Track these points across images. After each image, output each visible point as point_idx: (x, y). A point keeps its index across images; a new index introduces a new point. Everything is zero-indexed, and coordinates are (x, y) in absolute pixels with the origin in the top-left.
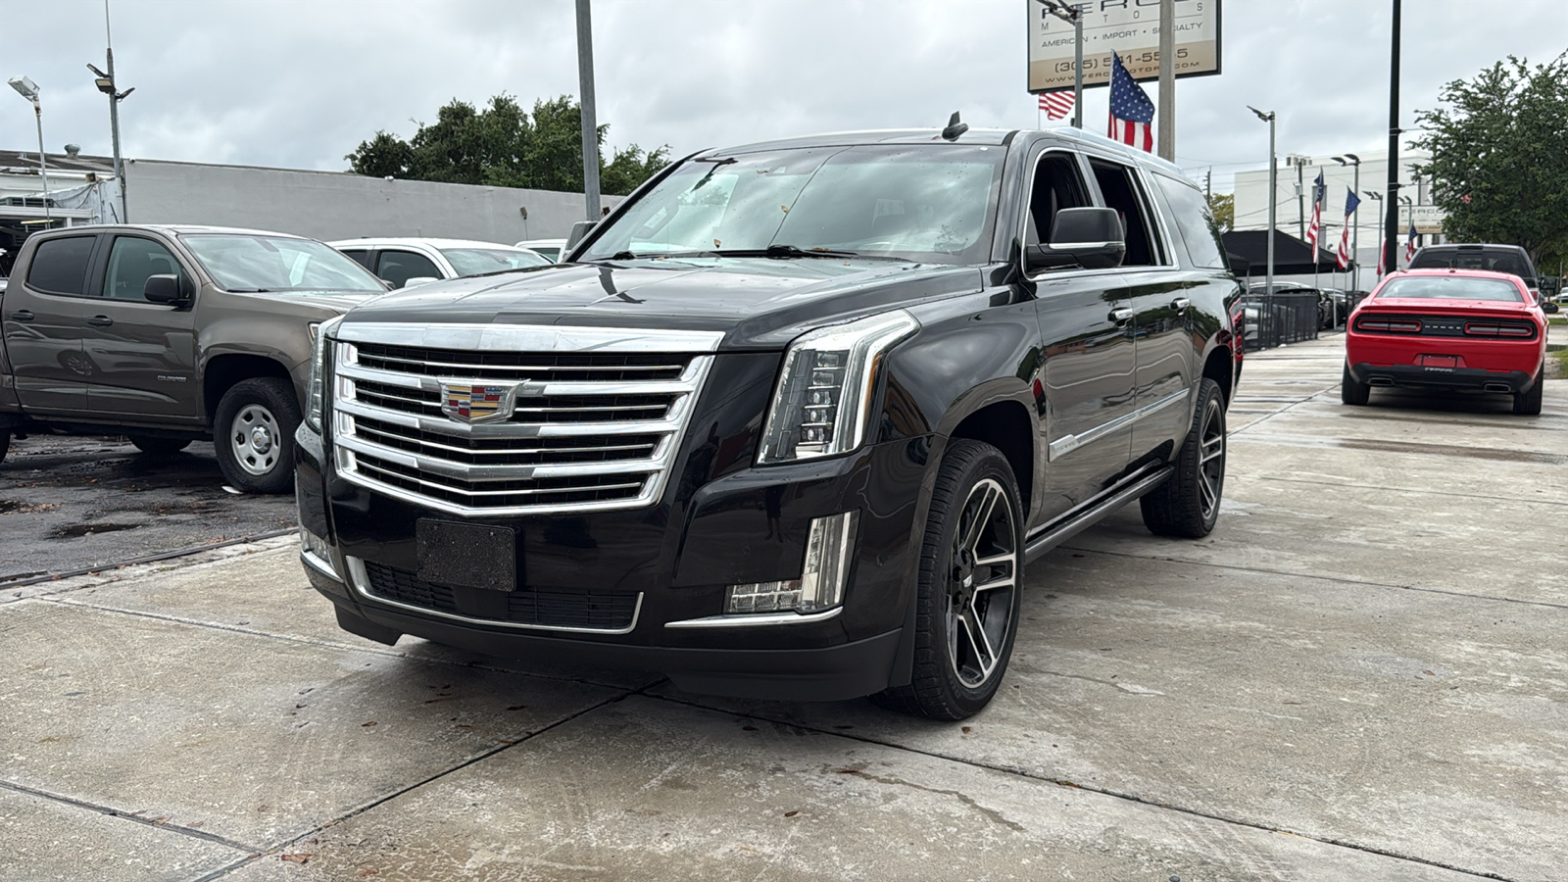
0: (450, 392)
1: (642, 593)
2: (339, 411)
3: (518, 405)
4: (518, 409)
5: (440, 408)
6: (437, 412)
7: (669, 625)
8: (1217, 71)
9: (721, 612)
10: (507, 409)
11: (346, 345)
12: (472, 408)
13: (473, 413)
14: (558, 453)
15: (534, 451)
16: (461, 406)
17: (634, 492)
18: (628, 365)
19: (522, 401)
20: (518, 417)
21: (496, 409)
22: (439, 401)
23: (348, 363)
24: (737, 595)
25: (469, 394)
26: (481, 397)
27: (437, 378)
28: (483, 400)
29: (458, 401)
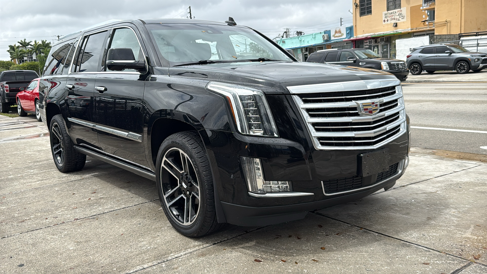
4: (381, 108)
5: (357, 113)
6: (357, 115)
10: (379, 108)
11: (295, 96)
12: (373, 110)
13: (373, 112)
15: (385, 122)
16: (369, 110)
19: (382, 105)
21: (377, 109)
22: (356, 110)
23: (300, 103)
25: (371, 105)
26: (374, 106)
27: (356, 102)
28: (375, 107)
29: (367, 109)
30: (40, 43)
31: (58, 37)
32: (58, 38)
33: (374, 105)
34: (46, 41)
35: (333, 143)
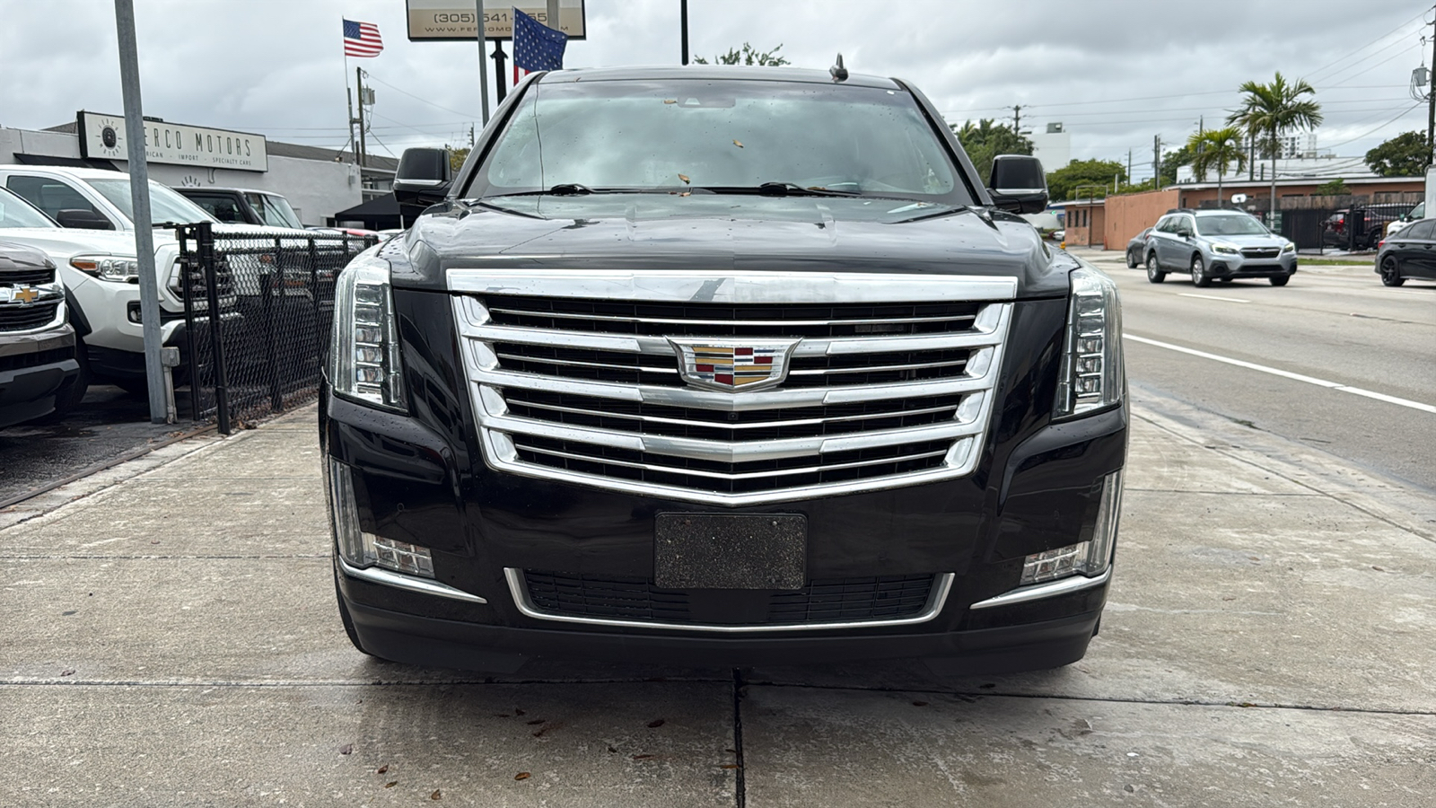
0: (697, 354)
1: (953, 574)
2: (479, 383)
3: (792, 367)
4: (792, 373)
5: (677, 375)
7: (975, 606)
8: (583, 37)
9: (1017, 586)
10: (778, 371)
11: (466, 298)
12: (739, 374)
13: (736, 380)
14: (847, 422)
15: (819, 421)
16: (719, 371)
17: (938, 462)
18: (917, 316)
19: (796, 363)
20: (791, 382)
21: (769, 373)
22: (674, 366)
23: (471, 321)
24: (1033, 563)
25: (732, 356)
26: (751, 360)
27: (669, 338)
28: (752, 363)
29: (710, 368)
30: (978, 126)
31: (1017, 109)
32: (1014, 112)
33: (752, 357)
34: (992, 121)
35: (562, 459)
